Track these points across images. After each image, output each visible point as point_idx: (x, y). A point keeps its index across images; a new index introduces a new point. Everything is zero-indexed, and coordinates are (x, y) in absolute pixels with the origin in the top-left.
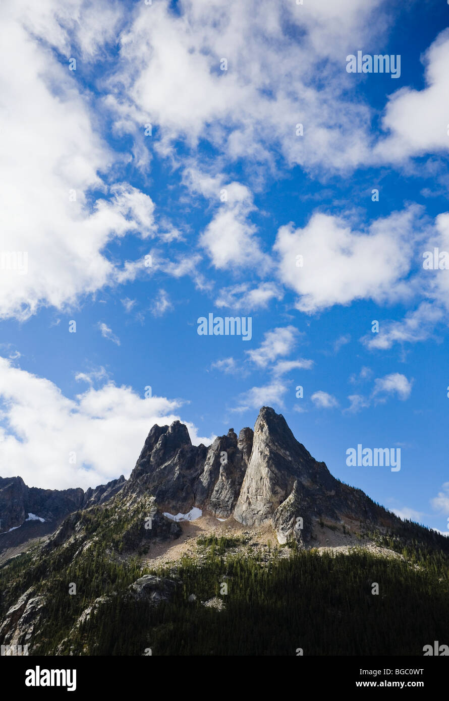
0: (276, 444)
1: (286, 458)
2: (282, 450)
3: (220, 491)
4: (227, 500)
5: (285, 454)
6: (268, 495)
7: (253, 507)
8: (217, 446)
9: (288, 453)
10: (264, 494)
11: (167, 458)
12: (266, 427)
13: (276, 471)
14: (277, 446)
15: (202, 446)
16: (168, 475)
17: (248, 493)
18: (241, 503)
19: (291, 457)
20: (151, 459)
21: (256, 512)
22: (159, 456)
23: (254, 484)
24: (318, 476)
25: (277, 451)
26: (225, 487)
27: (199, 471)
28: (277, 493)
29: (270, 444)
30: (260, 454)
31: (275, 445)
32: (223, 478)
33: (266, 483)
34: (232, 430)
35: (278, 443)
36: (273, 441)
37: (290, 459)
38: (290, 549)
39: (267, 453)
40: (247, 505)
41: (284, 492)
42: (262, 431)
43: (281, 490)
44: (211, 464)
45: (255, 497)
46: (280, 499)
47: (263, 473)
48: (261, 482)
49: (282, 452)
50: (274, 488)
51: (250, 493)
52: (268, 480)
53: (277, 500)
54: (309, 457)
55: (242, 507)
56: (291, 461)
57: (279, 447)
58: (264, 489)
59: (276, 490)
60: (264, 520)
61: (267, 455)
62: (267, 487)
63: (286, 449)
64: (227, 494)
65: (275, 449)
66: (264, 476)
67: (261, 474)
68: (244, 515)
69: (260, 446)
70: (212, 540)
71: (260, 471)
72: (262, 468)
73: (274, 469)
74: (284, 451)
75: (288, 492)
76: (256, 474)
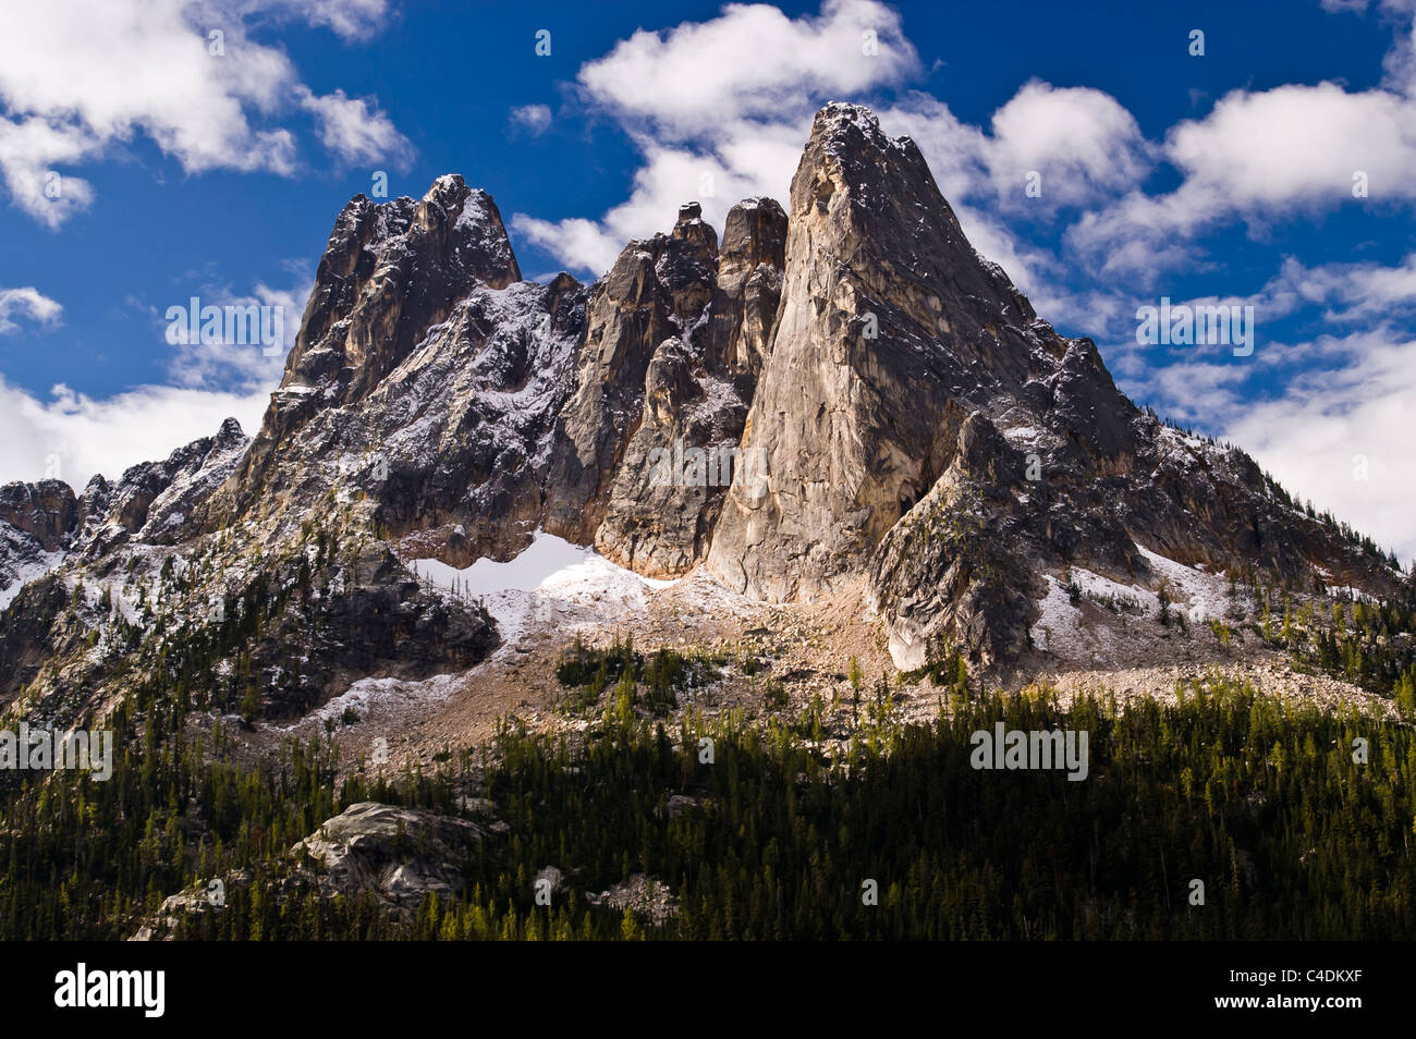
0: (885, 264)
1: (924, 323)
2: (910, 291)
4: (677, 501)
5: (923, 305)
6: (850, 478)
7: (786, 526)
8: (629, 281)
9: (934, 302)
10: (836, 476)
11: (416, 338)
12: (841, 191)
13: (885, 380)
14: (887, 274)
15: (566, 284)
18: (739, 512)
19: (949, 319)
20: (348, 347)
21: (800, 548)
22: (384, 331)
23: (790, 436)
27: (559, 390)
28: (890, 470)
29: (860, 268)
30: (814, 309)
31: (878, 269)
32: (661, 413)
33: (844, 429)
34: (695, 211)
35: (895, 263)
36: (869, 254)
37: (944, 326)
38: (941, 689)
39: (848, 304)
40: (765, 521)
41: (920, 464)
42: (823, 211)
43: (905, 458)
44: (607, 358)
45: (798, 488)
46: (899, 494)
47: (829, 388)
48: (819, 426)
49: (907, 301)
50: (877, 449)
51: (776, 472)
52: (852, 415)
53: (890, 497)
55: (744, 530)
56: (947, 337)
57: (898, 279)
58: (835, 457)
59: (883, 455)
60: (834, 580)
61: (844, 313)
62: (847, 448)
63: (925, 289)
65: (882, 288)
66: (833, 399)
67: (820, 391)
68: (750, 561)
69: (816, 275)
70: (619, 663)
71: (814, 380)
72: (824, 366)
73: (873, 369)
74: (920, 296)
75: (935, 463)
76: (798, 393)
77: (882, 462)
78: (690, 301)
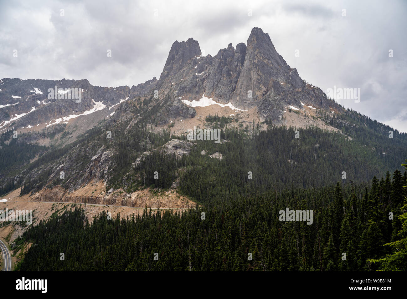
1: (268, 65)
2: (266, 59)
3: (222, 87)
4: (226, 93)
6: (255, 90)
8: (220, 56)
9: (270, 61)
11: (185, 64)
12: (256, 42)
13: (261, 74)
14: (262, 56)
15: (209, 56)
16: (185, 76)
17: (241, 88)
18: (236, 95)
19: (272, 64)
20: (174, 66)
21: (246, 101)
22: (180, 63)
23: (245, 83)
25: (263, 60)
26: (225, 84)
27: (207, 74)
28: (261, 89)
29: (258, 55)
30: (250, 62)
32: (224, 78)
34: (230, 45)
35: (264, 54)
36: (260, 53)
37: (272, 66)
38: (267, 125)
40: (240, 97)
41: (266, 88)
42: (252, 45)
43: (264, 87)
44: (216, 69)
47: (252, 75)
48: (250, 81)
50: (259, 85)
52: (256, 80)
53: (261, 94)
54: (285, 65)
55: (237, 98)
57: (264, 57)
58: (252, 86)
59: (260, 87)
60: (251, 107)
62: (254, 85)
66: (253, 77)
67: (250, 76)
68: (238, 103)
69: (250, 56)
70: (216, 119)
71: (250, 74)
72: (251, 71)
73: (259, 72)
74: (268, 60)
75: (269, 88)
76: (247, 76)
77: (260, 88)
78: (230, 60)
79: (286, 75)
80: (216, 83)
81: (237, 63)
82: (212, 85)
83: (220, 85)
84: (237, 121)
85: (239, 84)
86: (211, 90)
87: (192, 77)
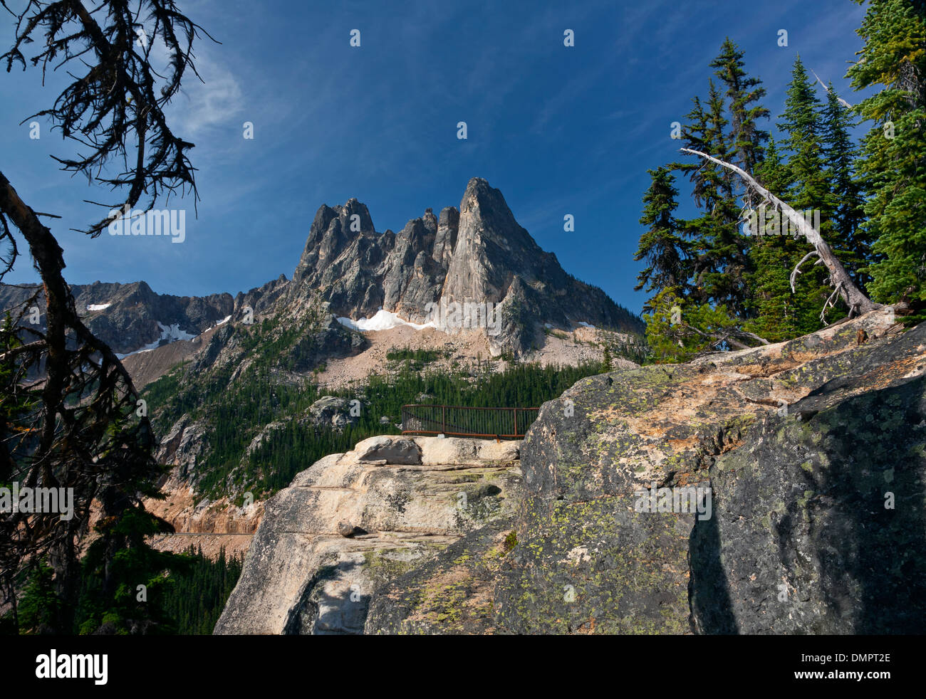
0: (490, 229)
1: (502, 248)
2: (497, 237)
3: (415, 291)
5: (502, 242)
6: (478, 295)
8: (409, 233)
9: (505, 240)
10: (474, 295)
11: (342, 250)
12: (476, 205)
13: (489, 265)
14: (490, 232)
15: (390, 233)
16: (344, 273)
17: (452, 293)
19: (510, 246)
20: (321, 253)
22: (332, 248)
23: (460, 282)
24: (545, 271)
25: (492, 239)
26: (421, 286)
27: (386, 267)
28: (491, 293)
29: (482, 230)
30: (468, 243)
31: (488, 230)
32: (419, 275)
33: (476, 281)
34: (429, 211)
35: (493, 228)
36: (485, 227)
37: (508, 248)
38: (505, 362)
39: (478, 241)
41: (499, 292)
42: (471, 211)
43: (496, 290)
44: (402, 257)
45: (462, 299)
46: (493, 301)
47: (472, 268)
48: (469, 280)
49: (497, 239)
50: (487, 287)
51: (455, 293)
52: (479, 276)
54: (533, 246)
56: (509, 253)
57: (494, 233)
58: (474, 289)
59: (489, 289)
61: (477, 244)
62: (477, 287)
63: (503, 235)
64: (424, 296)
65: (489, 236)
66: (473, 271)
67: (469, 268)
69: (468, 232)
70: (406, 354)
71: (467, 265)
72: (470, 261)
73: (486, 262)
74: (501, 239)
75: (505, 292)
76: (462, 269)
77: (488, 291)
79: (535, 265)
80: (404, 284)
81: (442, 244)
82: (397, 288)
83: (411, 289)
84: (447, 356)
85: (449, 286)
86: (395, 298)
87: (356, 273)
